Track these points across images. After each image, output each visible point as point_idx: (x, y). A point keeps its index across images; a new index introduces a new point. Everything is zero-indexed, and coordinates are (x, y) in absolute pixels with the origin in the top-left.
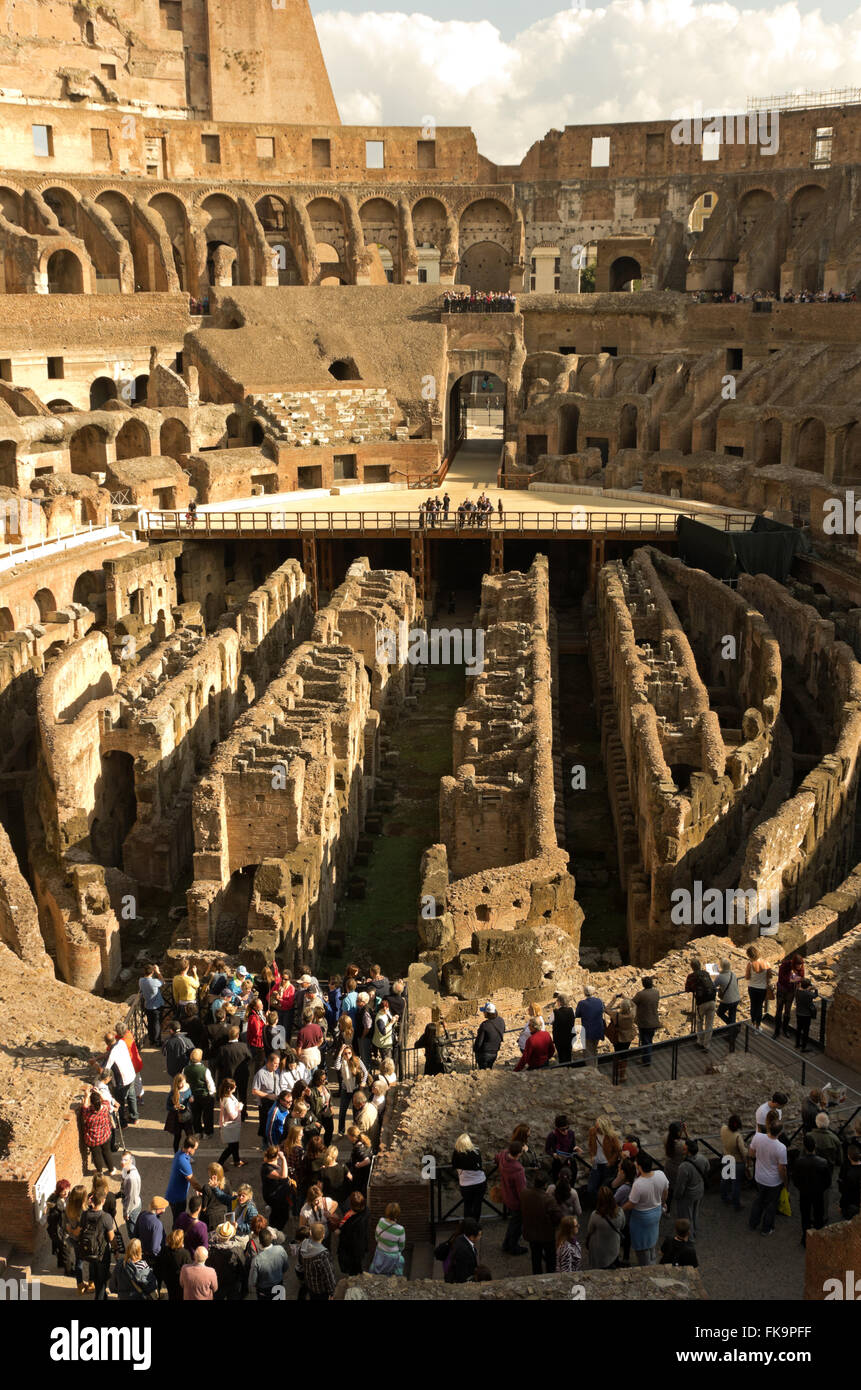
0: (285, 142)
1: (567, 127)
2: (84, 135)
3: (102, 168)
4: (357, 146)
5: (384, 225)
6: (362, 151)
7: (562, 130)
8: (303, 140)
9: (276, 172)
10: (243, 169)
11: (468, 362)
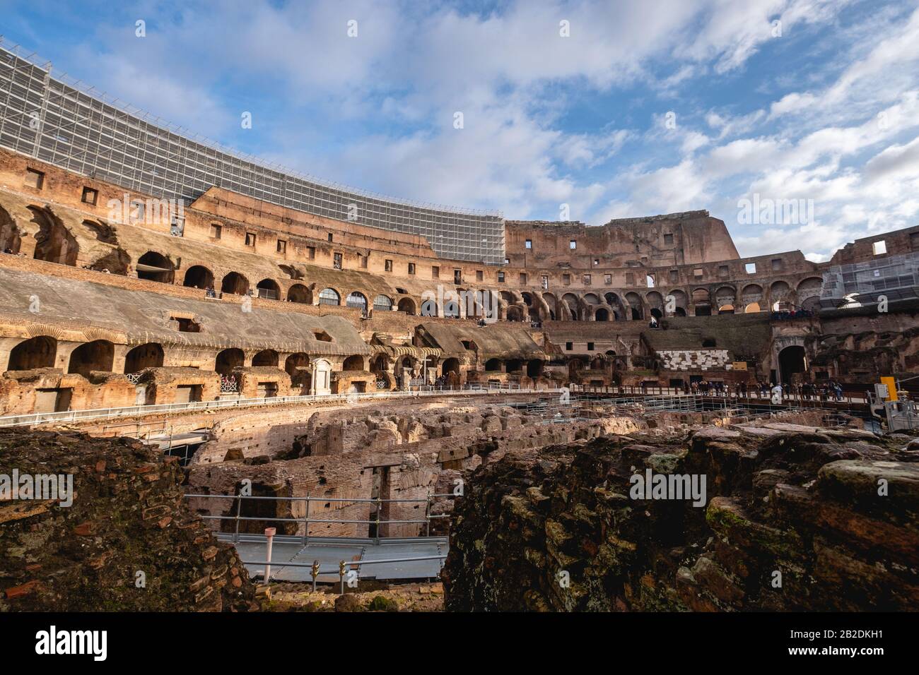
0: (707, 269)
1: (856, 241)
2: (623, 276)
3: (629, 285)
4: (741, 266)
5: (757, 295)
6: (744, 268)
7: (853, 242)
8: (715, 267)
9: (703, 280)
10: (688, 280)
11: (787, 342)
